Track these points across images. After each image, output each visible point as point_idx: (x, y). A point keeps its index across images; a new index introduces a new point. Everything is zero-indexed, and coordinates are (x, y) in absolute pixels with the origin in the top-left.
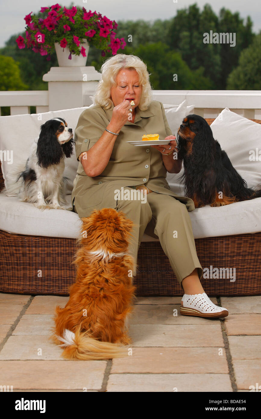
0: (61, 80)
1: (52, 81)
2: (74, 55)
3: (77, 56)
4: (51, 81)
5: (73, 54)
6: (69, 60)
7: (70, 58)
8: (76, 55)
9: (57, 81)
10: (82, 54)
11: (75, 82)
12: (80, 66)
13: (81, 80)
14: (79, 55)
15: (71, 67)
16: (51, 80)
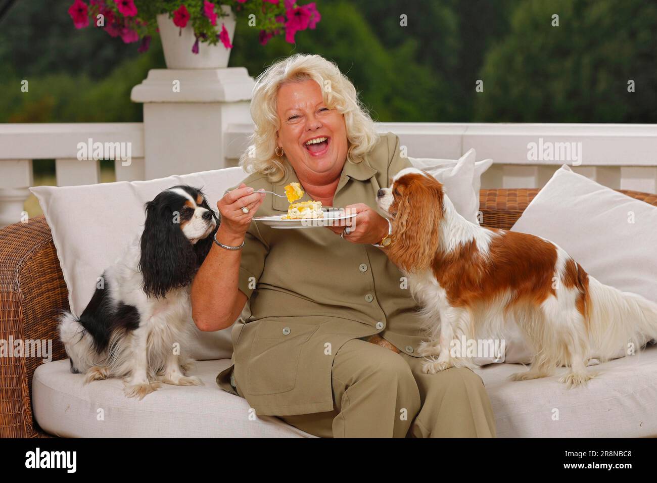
0: (173, 100)
1: (154, 100)
2: (206, 44)
3: (212, 45)
4: (151, 102)
5: (203, 42)
6: (194, 55)
7: (195, 50)
8: (210, 44)
9: (163, 102)
10: (223, 41)
11: (204, 103)
12: (215, 68)
13: (221, 99)
14: (215, 42)
15: (195, 69)
16: (150, 100)
